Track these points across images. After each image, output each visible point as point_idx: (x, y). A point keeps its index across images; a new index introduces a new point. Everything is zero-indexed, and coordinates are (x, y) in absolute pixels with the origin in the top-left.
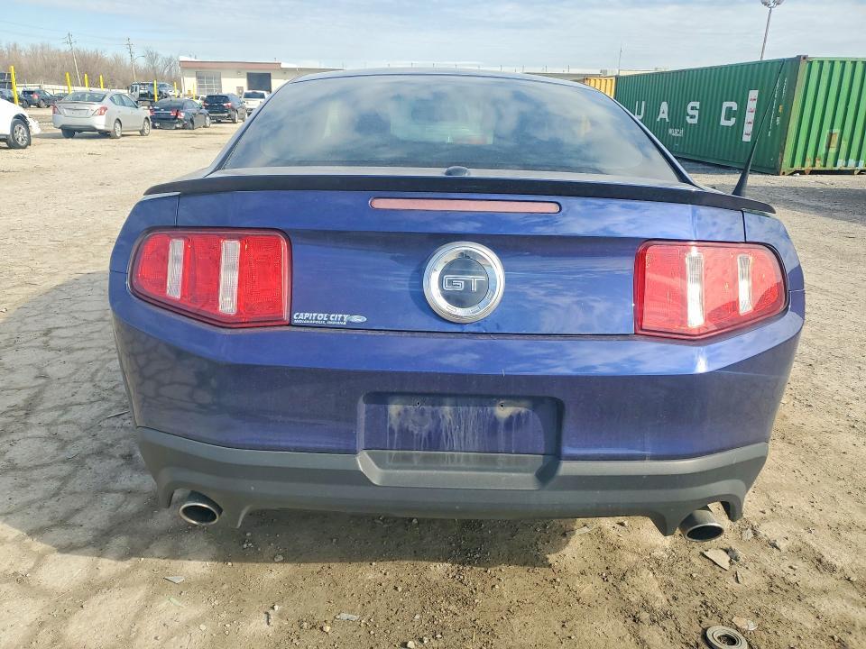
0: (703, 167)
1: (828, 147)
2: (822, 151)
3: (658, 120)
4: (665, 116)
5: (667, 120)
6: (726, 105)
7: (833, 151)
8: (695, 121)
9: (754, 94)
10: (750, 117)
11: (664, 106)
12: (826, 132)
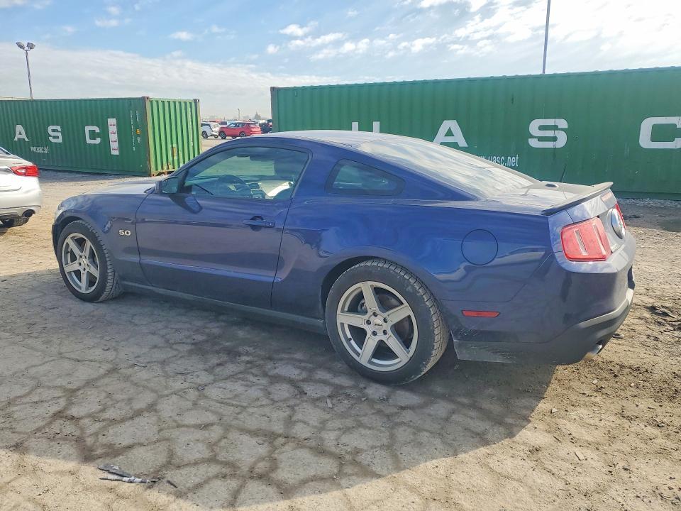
0: (81, 175)
1: (173, 156)
2: (170, 159)
3: (16, 139)
4: (24, 136)
5: (27, 140)
6: (88, 129)
7: (176, 158)
8: (60, 140)
9: (112, 121)
10: (113, 137)
11: (19, 128)
12: (169, 146)
